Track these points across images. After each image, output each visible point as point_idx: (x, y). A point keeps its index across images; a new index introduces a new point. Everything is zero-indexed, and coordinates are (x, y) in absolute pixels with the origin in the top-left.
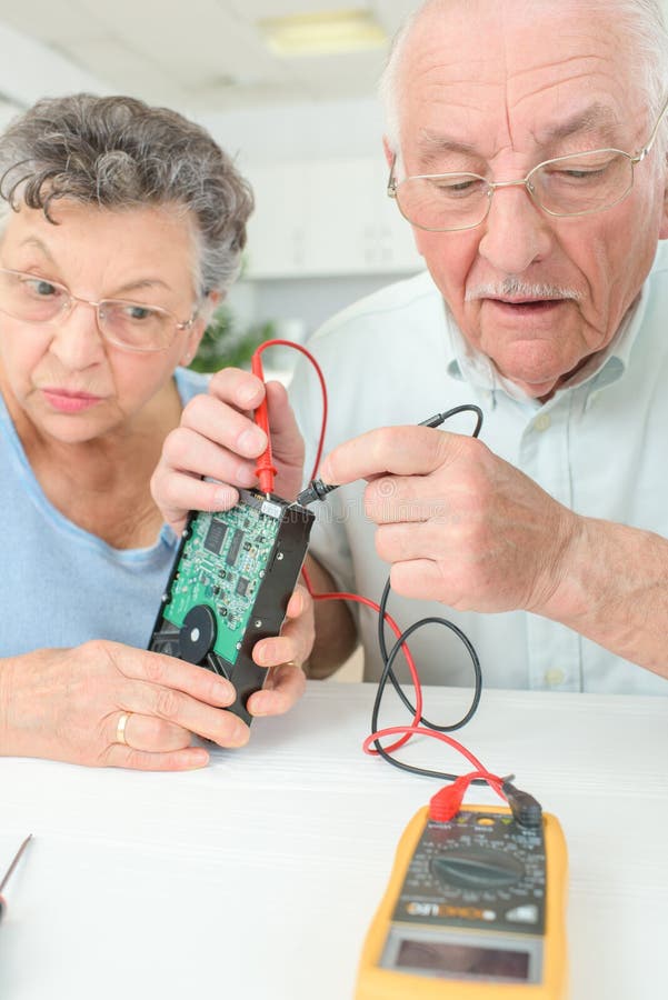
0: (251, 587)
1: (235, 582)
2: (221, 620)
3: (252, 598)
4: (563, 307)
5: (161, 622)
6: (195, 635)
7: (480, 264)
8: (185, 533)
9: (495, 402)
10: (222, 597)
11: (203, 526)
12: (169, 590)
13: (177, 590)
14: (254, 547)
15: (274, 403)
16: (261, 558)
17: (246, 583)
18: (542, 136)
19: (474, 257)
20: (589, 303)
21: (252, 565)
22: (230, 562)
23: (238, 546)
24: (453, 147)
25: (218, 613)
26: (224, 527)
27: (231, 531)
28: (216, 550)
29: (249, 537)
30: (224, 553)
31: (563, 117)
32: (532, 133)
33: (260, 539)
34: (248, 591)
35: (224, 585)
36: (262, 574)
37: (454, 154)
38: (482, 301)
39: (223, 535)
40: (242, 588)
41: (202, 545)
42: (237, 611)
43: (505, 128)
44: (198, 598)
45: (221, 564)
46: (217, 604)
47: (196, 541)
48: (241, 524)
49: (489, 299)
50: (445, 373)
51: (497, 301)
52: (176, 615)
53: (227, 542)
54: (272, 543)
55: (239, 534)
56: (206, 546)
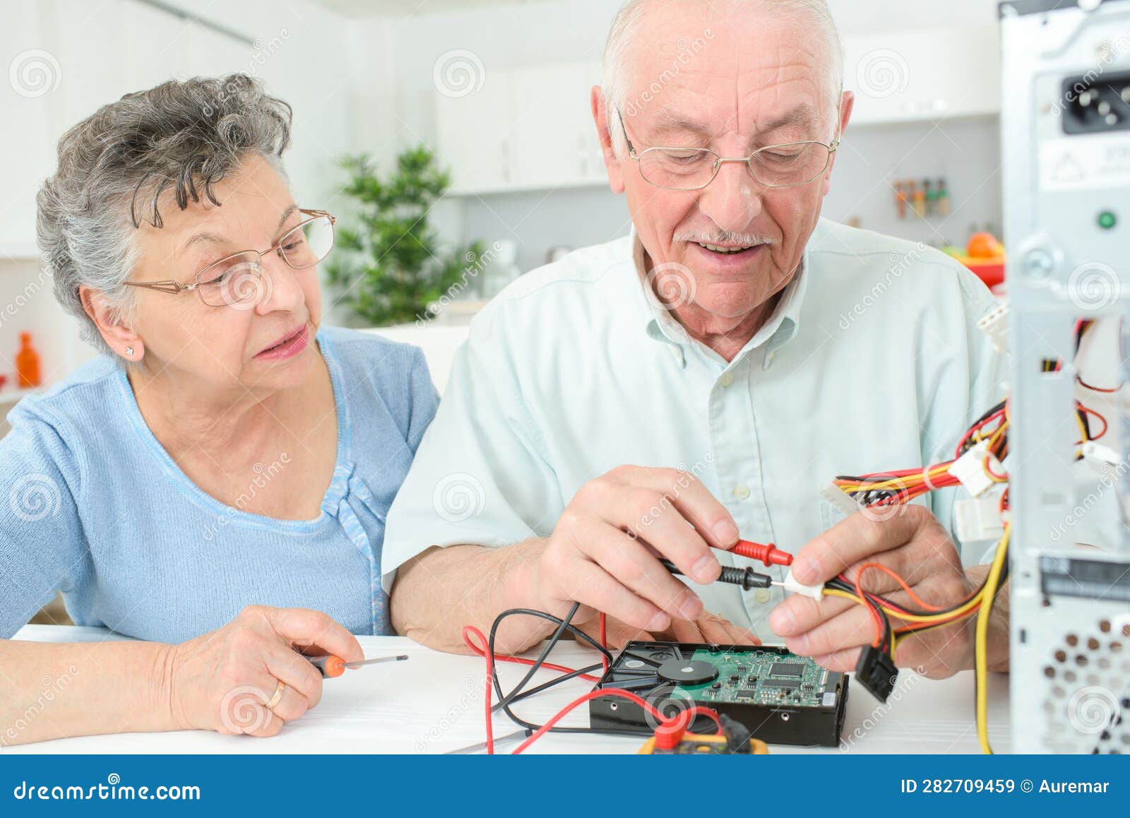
7: (696, 217)
9: (684, 362)
18: (762, 126)
19: (692, 209)
20: (780, 248)
22: (767, 683)
24: (686, 126)
31: (778, 113)
32: (755, 122)
37: (687, 132)
38: (687, 243)
43: (734, 115)
49: (692, 242)
50: (645, 333)
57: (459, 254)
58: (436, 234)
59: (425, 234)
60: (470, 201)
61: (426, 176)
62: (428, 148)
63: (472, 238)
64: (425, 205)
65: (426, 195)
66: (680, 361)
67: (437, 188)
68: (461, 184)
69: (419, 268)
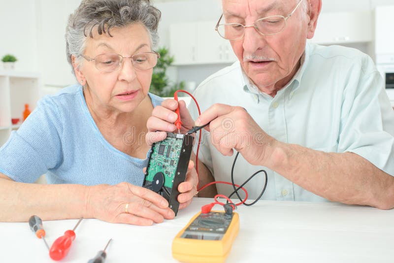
0: (175, 162)
1: (169, 162)
2: (166, 175)
3: (176, 166)
4: (271, 63)
5: (145, 181)
6: (157, 182)
8: (151, 151)
9: (259, 100)
10: (166, 168)
11: (157, 148)
12: (147, 171)
13: (150, 171)
14: (175, 150)
15: (182, 107)
16: (178, 152)
17: (173, 161)
18: (260, 12)
20: (280, 61)
21: (175, 155)
22: (167, 156)
23: (170, 150)
25: (165, 174)
26: (164, 146)
27: (167, 146)
28: (162, 154)
29: (173, 147)
30: (165, 154)
31: (265, 6)
32: (256, 11)
33: (177, 146)
34: (174, 164)
35: (166, 164)
36: (179, 157)
37: (235, 18)
39: (164, 148)
40: (172, 164)
41: (157, 154)
42: (171, 171)
43: (248, 9)
44: (157, 170)
45: (164, 158)
46: (164, 170)
47: (155, 153)
48: (170, 144)
51: (252, 62)
52: (150, 178)
53: (166, 150)
54: (181, 147)
55: (170, 147)
56: (159, 153)
57: (176, 86)
58: (168, 79)
59: (164, 78)
60: (181, 67)
61: (165, 58)
62: (166, 49)
63: (181, 80)
64: (165, 68)
65: (165, 65)
66: (257, 100)
67: (169, 63)
68: (178, 61)
69: (162, 91)
